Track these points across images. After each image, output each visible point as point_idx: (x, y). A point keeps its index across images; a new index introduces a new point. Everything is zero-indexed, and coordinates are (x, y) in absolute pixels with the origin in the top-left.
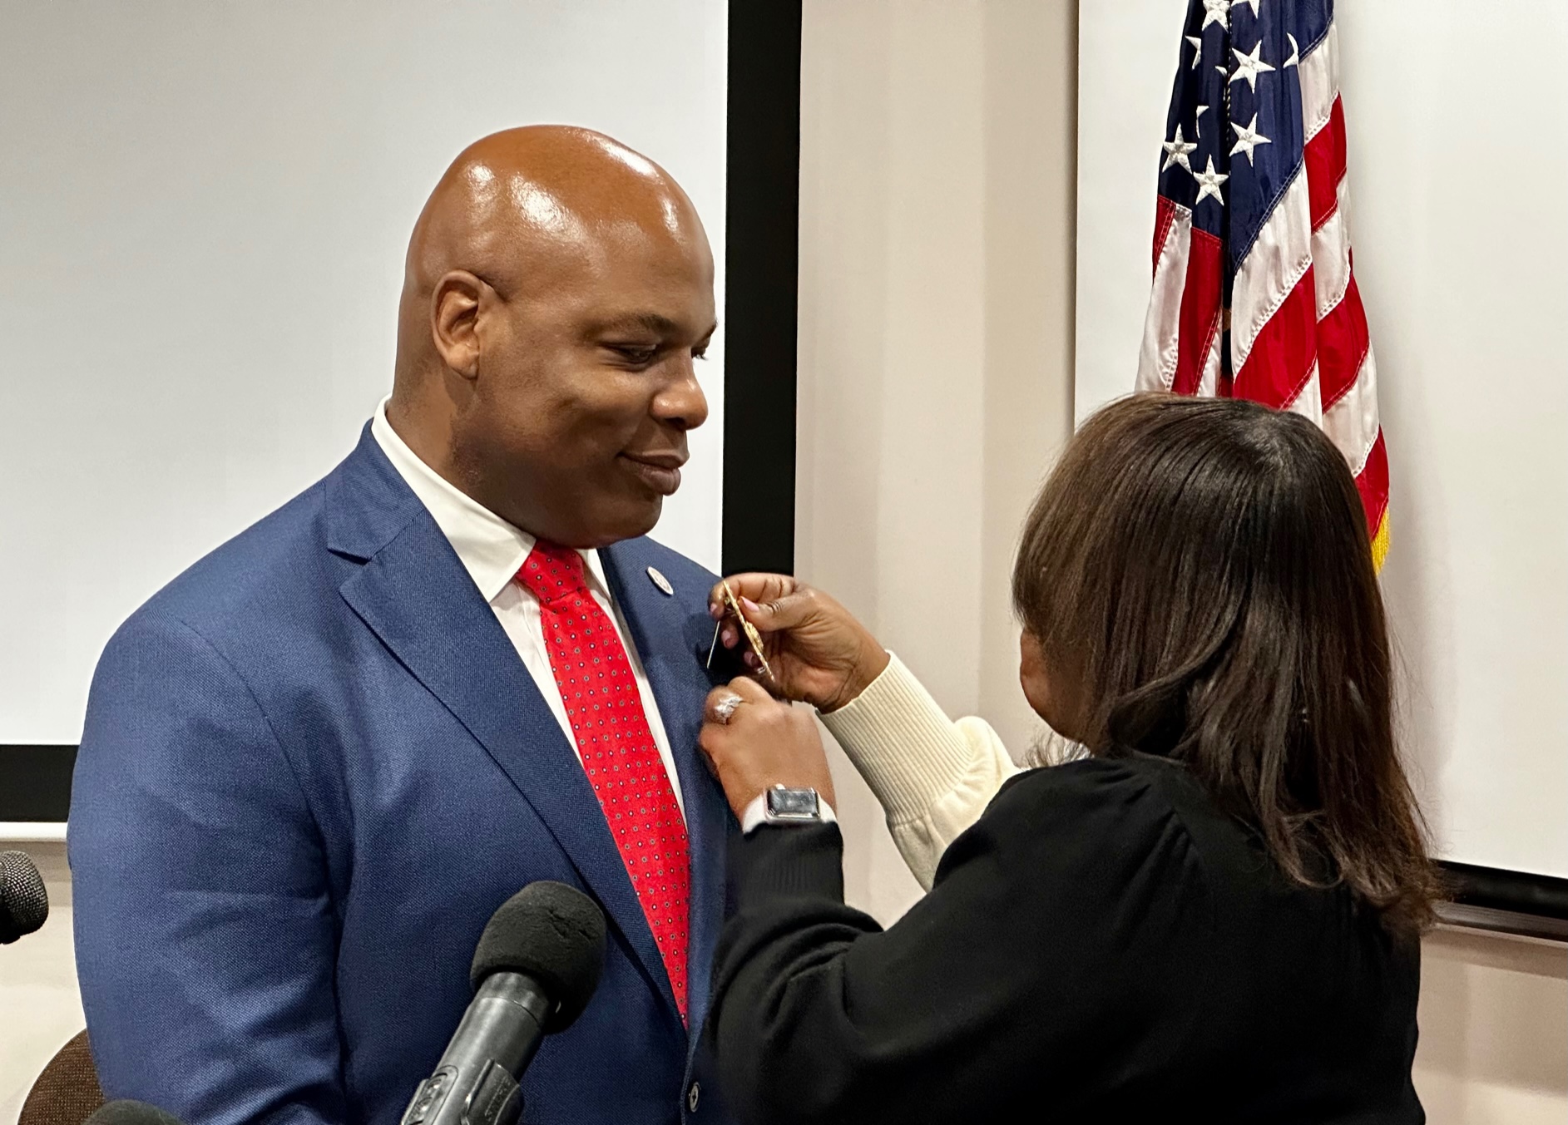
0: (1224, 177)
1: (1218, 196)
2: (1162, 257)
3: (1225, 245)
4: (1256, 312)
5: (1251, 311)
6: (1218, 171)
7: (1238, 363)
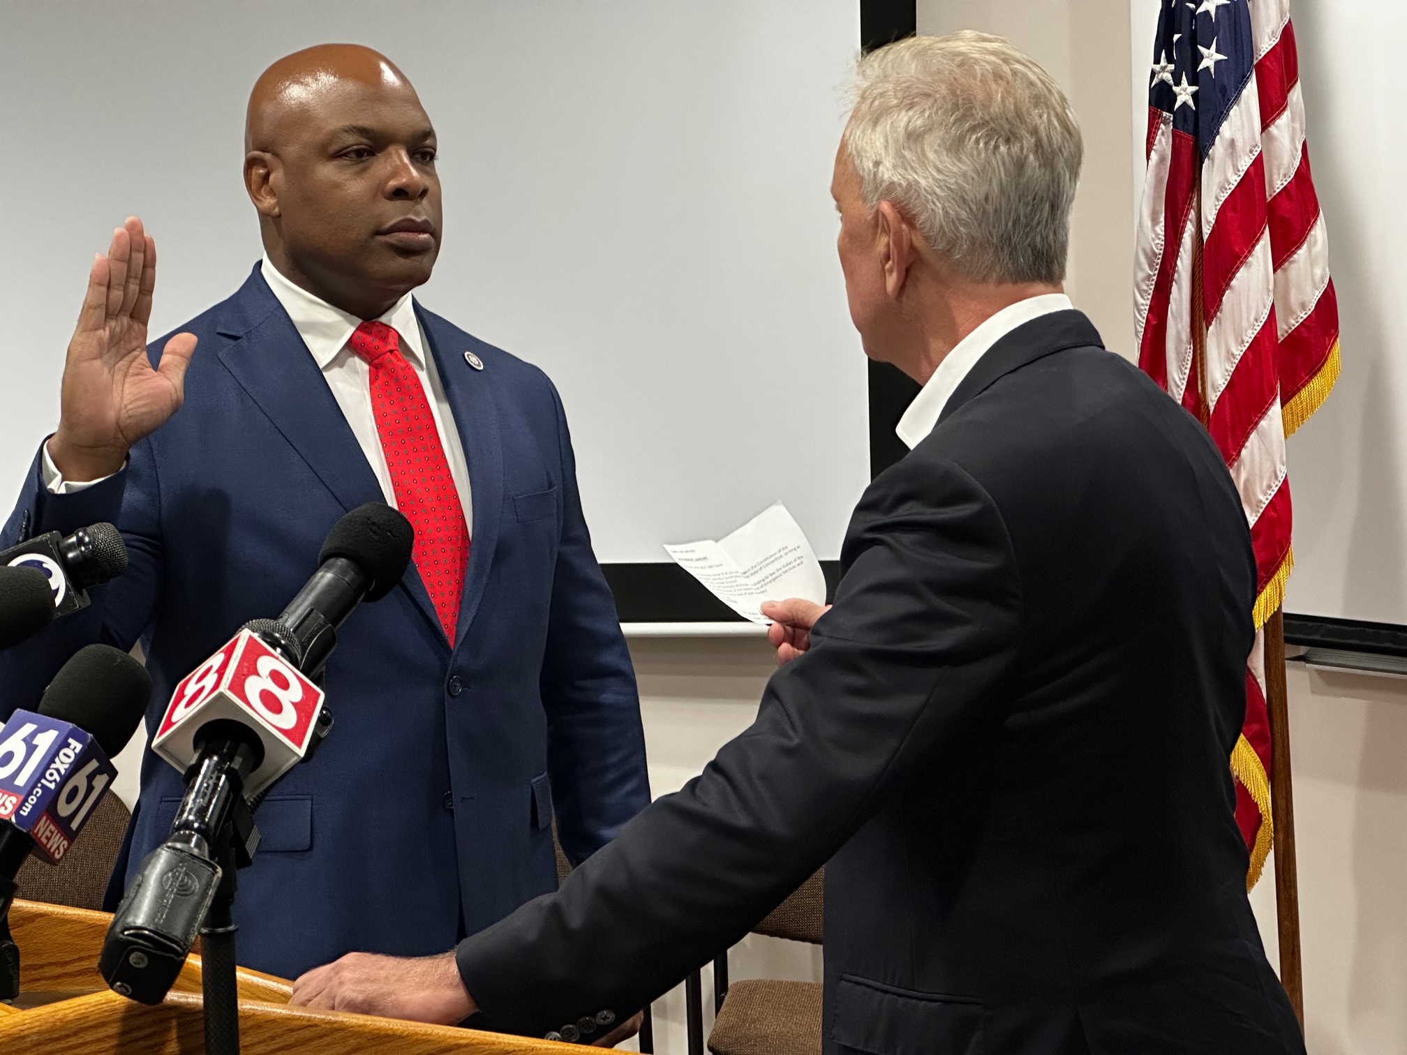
0: (1195, 88)
1: (1191, 103)
2: (1153, 153)
3: (1196, 141)
4: (1218, 191)
5: (1215, 189)
6: (1190, 84)
7: (1207, 231)
